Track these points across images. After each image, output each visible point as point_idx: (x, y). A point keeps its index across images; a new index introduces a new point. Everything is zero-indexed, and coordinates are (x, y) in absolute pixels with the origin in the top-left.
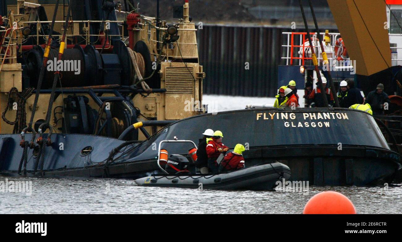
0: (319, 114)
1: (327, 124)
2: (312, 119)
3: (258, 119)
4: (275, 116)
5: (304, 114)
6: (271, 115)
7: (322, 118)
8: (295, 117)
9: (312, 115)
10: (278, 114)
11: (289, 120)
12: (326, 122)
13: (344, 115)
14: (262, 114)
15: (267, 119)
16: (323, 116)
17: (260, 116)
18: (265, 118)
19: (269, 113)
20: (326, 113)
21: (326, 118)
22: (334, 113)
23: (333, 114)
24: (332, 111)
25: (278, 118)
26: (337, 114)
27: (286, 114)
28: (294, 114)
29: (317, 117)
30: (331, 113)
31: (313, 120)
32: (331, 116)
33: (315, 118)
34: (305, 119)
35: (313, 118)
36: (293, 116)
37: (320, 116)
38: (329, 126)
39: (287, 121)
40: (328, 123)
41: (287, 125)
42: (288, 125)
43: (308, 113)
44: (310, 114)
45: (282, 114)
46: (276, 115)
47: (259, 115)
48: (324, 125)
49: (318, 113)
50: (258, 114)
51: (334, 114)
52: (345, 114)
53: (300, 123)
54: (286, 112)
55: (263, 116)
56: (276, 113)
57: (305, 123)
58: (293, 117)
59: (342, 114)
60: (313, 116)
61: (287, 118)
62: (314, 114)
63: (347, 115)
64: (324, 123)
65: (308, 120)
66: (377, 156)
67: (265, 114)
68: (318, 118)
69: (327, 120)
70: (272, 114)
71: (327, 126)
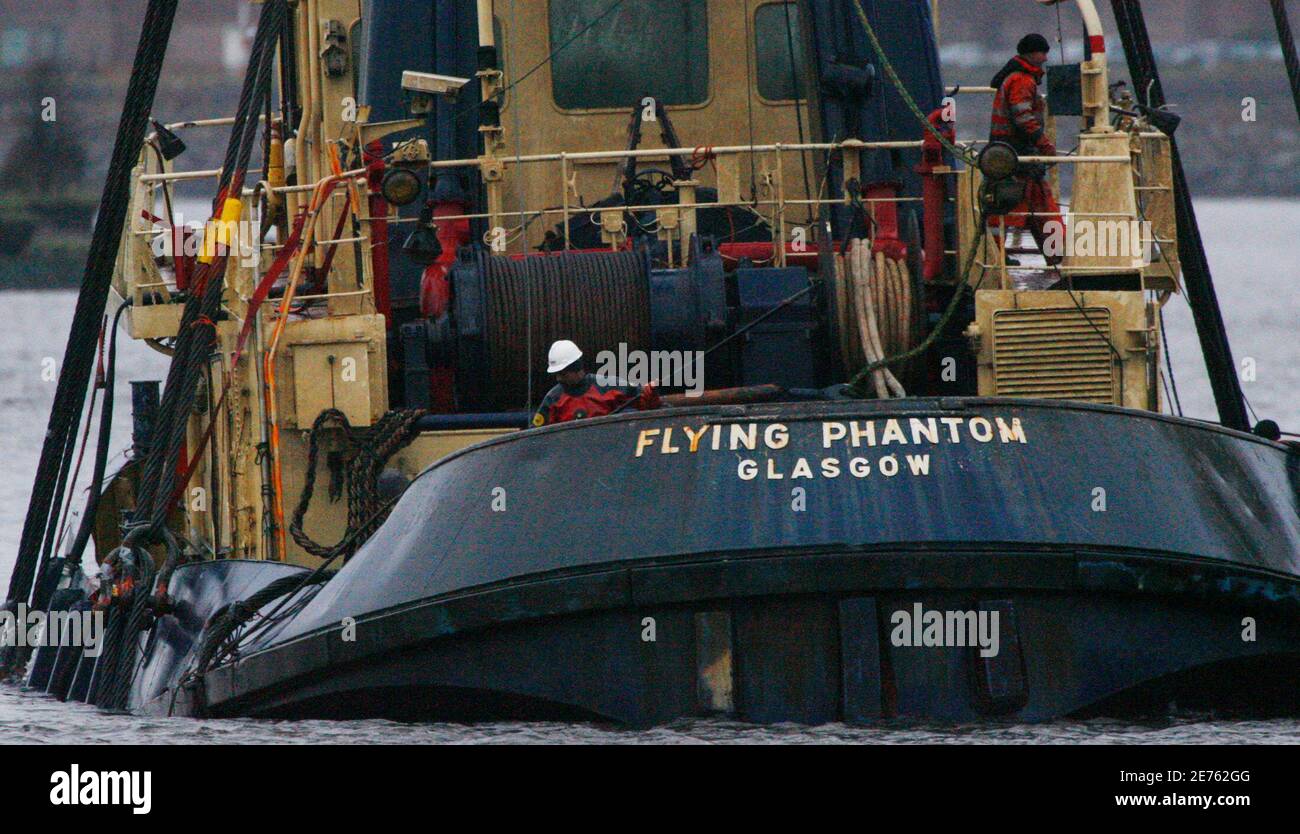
0: (892, 424)
1: (920, 464)
2: (856, 443)
3: (639, 452)
4: (706, 439)
5: (827, 427)
6: (690, 434)
7: (903, 441)
8: (784, 439)
9: (862, 428)
10: (717, 429)
11: (760, 453)
12: (918, 457)
13: (1010, 426)
14: (657, 432)
15: (675, 450)
16: (908, 433)
17: (650, 442)
18: (666, 449)
19: (685, 429)
20: (923, 418)
21: (917, 440)
22: (960, 420)
23: (953, 423)
24: (953, 412)
25: (715, 446)
26: (973, 423)
27: (753, 427)
28: (784, 428)
29: (879, 436)
30: (944, 420)
31: (864, 449)
32: (944, 431)
33: (872, 442)
34: (827, 444)
35: (864, 440)
36: (778, 436)
37: (893, 432)
38: (925, 472)
39: (752, 458)
40: (927, 457)
41: (747, 471)
42: (753, 473)
43: (845, 420)
44: (854, 425)
45: (736, 431)
46: (709, 433)
47: (647, 437)
48: (905, 469)
49: (890, 421)
50: (643, 434)
51: (958, 425)
52: (1016, 421)
53: (802, 463)
54: (753, 422)
55: (659, 439)
56: (712, 424)
57: (825, 464)
58: (777, 441)
59: (1000, 421)
60: (863, 434)
61: (751, 444)
62: (870, 425)
63: (1022, 424)
64: (909, 458)
65: (841, 449)
66: (1141, 586)
67: (668, 433)
68: (886, 441)
69: (924, 447)
70: (696, 431)
71: (916, 472)
